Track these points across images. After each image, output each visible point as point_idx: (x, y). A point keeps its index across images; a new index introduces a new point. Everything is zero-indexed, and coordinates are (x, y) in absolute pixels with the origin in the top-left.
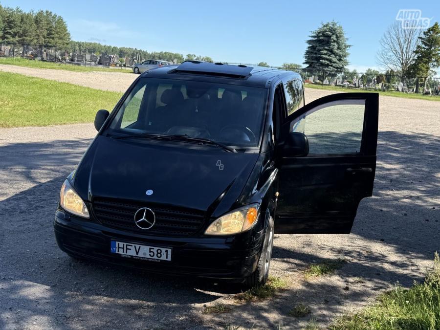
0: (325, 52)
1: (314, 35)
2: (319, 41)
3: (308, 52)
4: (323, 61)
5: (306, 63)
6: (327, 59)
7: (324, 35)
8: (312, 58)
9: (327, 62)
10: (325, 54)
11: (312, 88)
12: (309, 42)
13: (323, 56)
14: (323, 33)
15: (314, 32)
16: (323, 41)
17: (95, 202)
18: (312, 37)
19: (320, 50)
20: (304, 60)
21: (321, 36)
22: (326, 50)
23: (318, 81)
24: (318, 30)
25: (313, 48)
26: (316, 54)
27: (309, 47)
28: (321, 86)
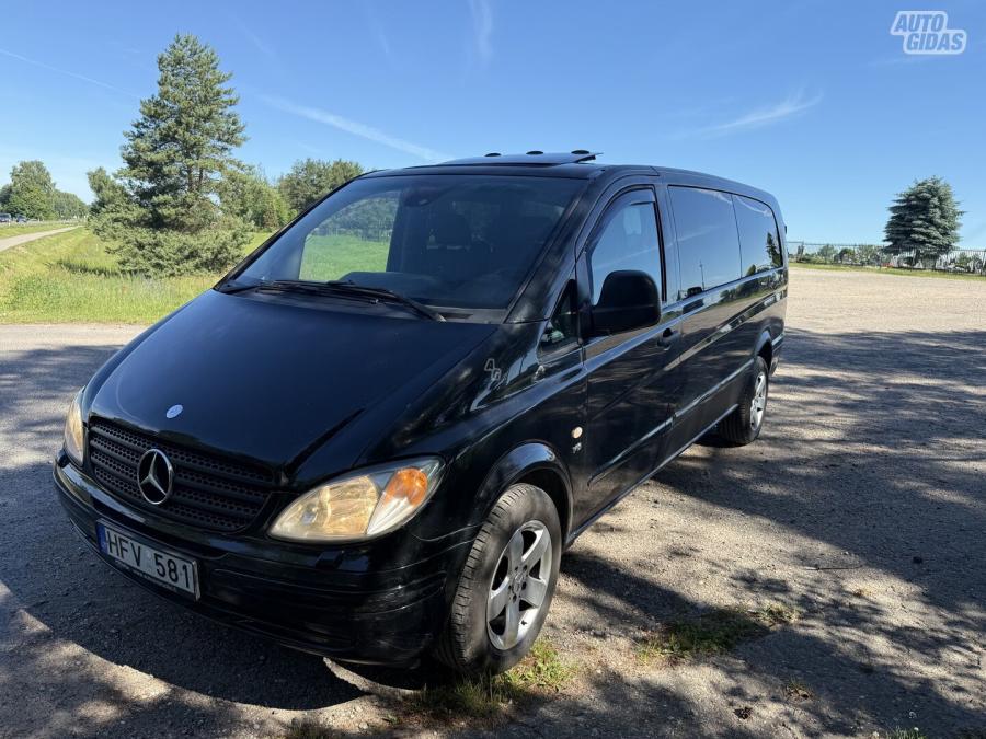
0: (920, 222)
1: (902, 198)
2: (910, 208)
3: (891, 224)
4: (916, 236)
5: (888, 240)
6: (922, 234)
7: (918, 198)
8: (898, 232)
9: (922, 238)
10: (920, 226)
11: (894, 273)
12: (893, 209)
13: (916, 229)
14: (916, 195)
15: (901, 195)
16: (916, 206)
17: (95, 429)
18: (897, 201)
19: (912, 220)
20: (884, 236)
21: (913, 200)
22: (921, 219)
23: (905, 265)
24: (909, 191)
25: (899, 218)
26: (904, 226)
27: (893, 217)
28: (909, 272)
